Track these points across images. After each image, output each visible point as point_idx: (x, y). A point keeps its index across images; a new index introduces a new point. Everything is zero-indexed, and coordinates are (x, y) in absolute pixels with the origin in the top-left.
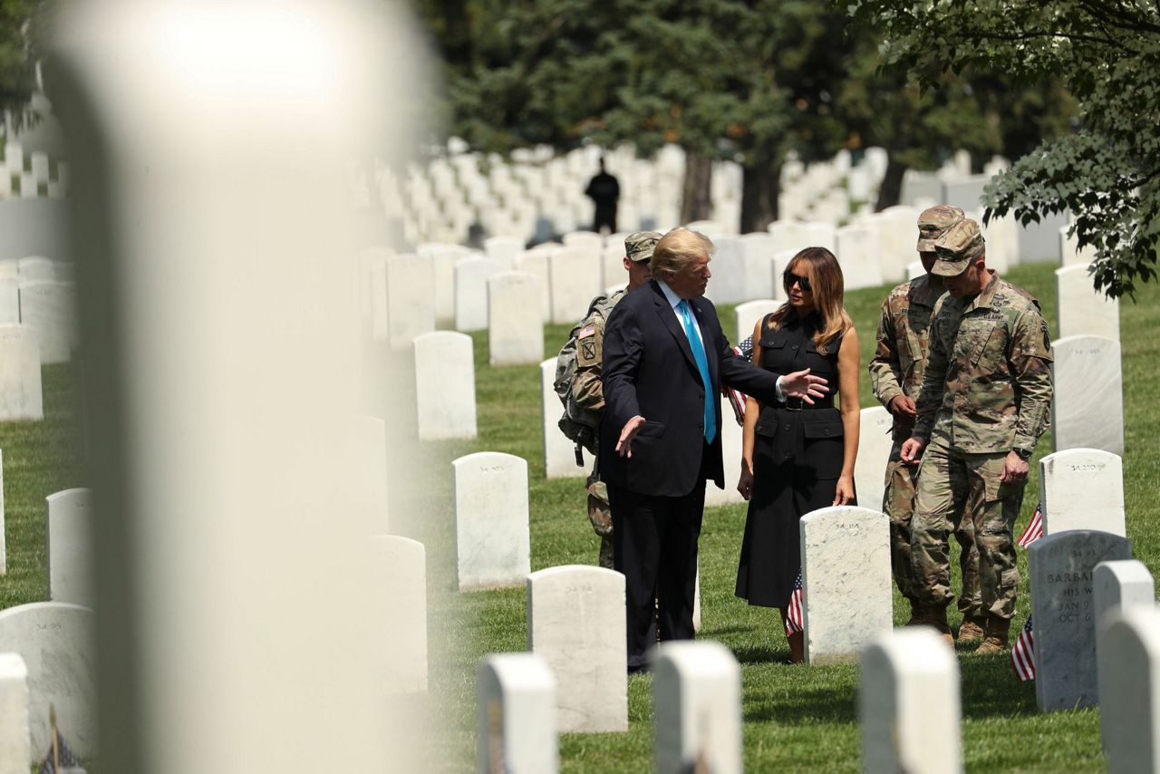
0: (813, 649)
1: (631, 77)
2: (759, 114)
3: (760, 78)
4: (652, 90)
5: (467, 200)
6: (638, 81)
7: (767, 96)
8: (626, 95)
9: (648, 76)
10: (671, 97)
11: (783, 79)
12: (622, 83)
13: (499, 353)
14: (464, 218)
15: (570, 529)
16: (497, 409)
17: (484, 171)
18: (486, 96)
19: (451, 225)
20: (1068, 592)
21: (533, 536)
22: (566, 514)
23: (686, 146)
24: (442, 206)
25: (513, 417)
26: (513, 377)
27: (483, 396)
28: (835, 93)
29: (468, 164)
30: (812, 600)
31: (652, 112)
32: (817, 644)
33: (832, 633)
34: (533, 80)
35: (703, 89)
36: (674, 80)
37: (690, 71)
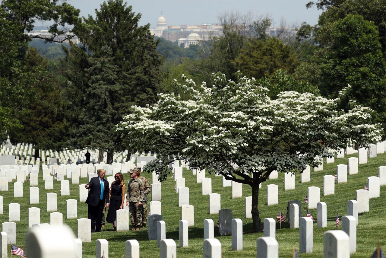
0: (117, 230)
1: (92, 140)
2: (110, 146)
3: (111, 141)
4: (95, 142)
5: (68, 156)
6: (93, 141)
7: (111, 143)
8: (92, 143)
9: (94, 140)
10: (98, 143)
11: (114, 141)
12: (91, 141)
13: (73, 182)
14: (68, 158)
15: (83, 209)
16: (73, 191)
17: (71, 152)
18: (71, 142)
19: (66, 159)
20: (153, 223)
21: (78, 211)
22: (82, 207)
23: (100, 150)
24: (64, 156)
25: (75, 192)
26: (75, 186)
27: (70, 189)
28: (121, 143)
29: (68, 151)
30: (117, 223)
31: (95, 145)
32: (118, 229)
33: (120, 227)
34: (78, 140)
35: (102, 142)
36: (98, 141)
37: (101, 139)
